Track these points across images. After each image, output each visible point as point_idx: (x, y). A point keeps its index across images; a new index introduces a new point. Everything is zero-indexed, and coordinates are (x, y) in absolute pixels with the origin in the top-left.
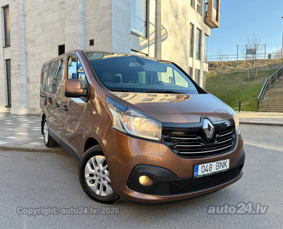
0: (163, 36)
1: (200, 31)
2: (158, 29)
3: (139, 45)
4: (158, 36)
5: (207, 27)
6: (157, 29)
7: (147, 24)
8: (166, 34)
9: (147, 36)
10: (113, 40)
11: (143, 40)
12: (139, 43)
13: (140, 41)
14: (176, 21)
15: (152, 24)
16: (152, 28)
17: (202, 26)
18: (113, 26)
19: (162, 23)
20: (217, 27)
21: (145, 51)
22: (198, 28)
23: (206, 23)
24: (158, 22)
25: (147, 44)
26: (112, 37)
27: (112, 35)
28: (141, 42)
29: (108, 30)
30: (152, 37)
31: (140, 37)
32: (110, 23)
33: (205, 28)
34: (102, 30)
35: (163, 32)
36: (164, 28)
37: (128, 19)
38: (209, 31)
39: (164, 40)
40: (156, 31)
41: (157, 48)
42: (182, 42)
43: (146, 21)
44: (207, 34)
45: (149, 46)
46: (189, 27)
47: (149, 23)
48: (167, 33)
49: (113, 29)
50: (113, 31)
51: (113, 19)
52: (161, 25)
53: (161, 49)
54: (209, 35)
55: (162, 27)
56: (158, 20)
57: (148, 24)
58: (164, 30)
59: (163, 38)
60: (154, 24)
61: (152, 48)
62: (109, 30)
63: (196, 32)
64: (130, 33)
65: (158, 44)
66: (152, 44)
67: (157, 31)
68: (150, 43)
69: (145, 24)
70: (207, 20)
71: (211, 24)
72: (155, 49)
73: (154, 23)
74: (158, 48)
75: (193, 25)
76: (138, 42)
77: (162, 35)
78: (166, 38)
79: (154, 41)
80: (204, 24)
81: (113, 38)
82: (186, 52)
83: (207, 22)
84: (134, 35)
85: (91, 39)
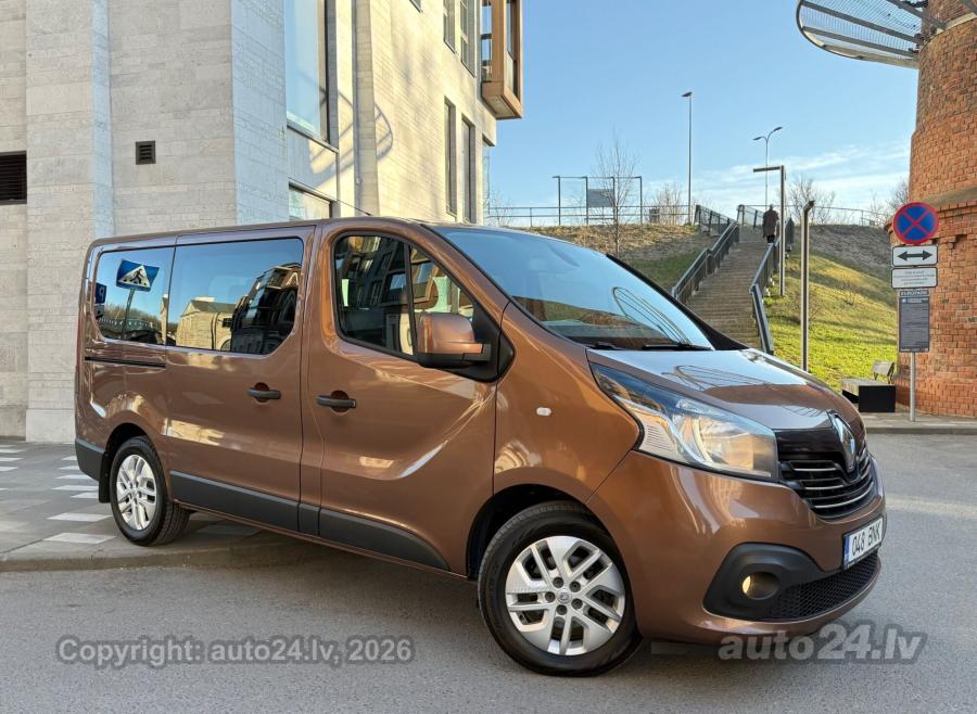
0: (380, 141)
1: (470, 126)
2: (363, 118)
3: (311, 170)
4: (365, 142)
5: (487, 113)
6: (361, 116)
7: (328, 96)
8: (387, 135)
9: (330, 138)
10: (237, 149)
11: (320, 153)
12: (310, 162)
13: (311, 157)
14: (408, 93)
15: (345, 98)
16: (345, 114)
17: (474, 112)
18: (235, 98)
19: (378, 98)
20: (516, 116)
21: (328, 190)
22: (465, 119)
23: (484, 100)
24: (363, 93)
25: (331, 166)
26: (233, 137)
27: (232, 130)
28: (314, 158)
29: (216, 112)
30: (346, 142)
31: (311, 142)
32: (226, 88)
33: (483, 119)
34: (189, 109)
35: (380, 128)
36: (381, 114)
37: (280, 80)
38: (491, 126)
39: (384, 154)
40: (357, 123)
41: (361, 181)
42: (426, 161)
43: (324, 87)
44: (488, 137)
45: (338, 172)
46: (441, 113)
47: (336, 93)
48: (390, 132)
49: (235, 113)
50: (235, 119)
51: (236, 74)
52: (374, 104)
53: (377, 184)
54: (494, 142)
55: (376, 113)
56: (361, 85)
57: (331, 96)
58: (381, 119)
59: (381, 148)
60: (351, 101)
61: (348, 178)
62: (221, 114)
63: (460, 128)
64: (285, 128)
65: (365, 169)
66: (347, 166)
67: (361, 125)
68: (341, 165)
69: (323, 96)
70: (488, 90)
71: (499, 105)
72: (356, 184)
73: (350, 97)
74: (367, 181)
75: (451, 107)
76: (307, 158)
77: (378, 138)
78: (389, 148)
79: (352, 156)
80: (478, 103)
81: (237, 142)
82: (435, 196)
83: (489, 98)
84: (296, 134)
85: (145, 139)
